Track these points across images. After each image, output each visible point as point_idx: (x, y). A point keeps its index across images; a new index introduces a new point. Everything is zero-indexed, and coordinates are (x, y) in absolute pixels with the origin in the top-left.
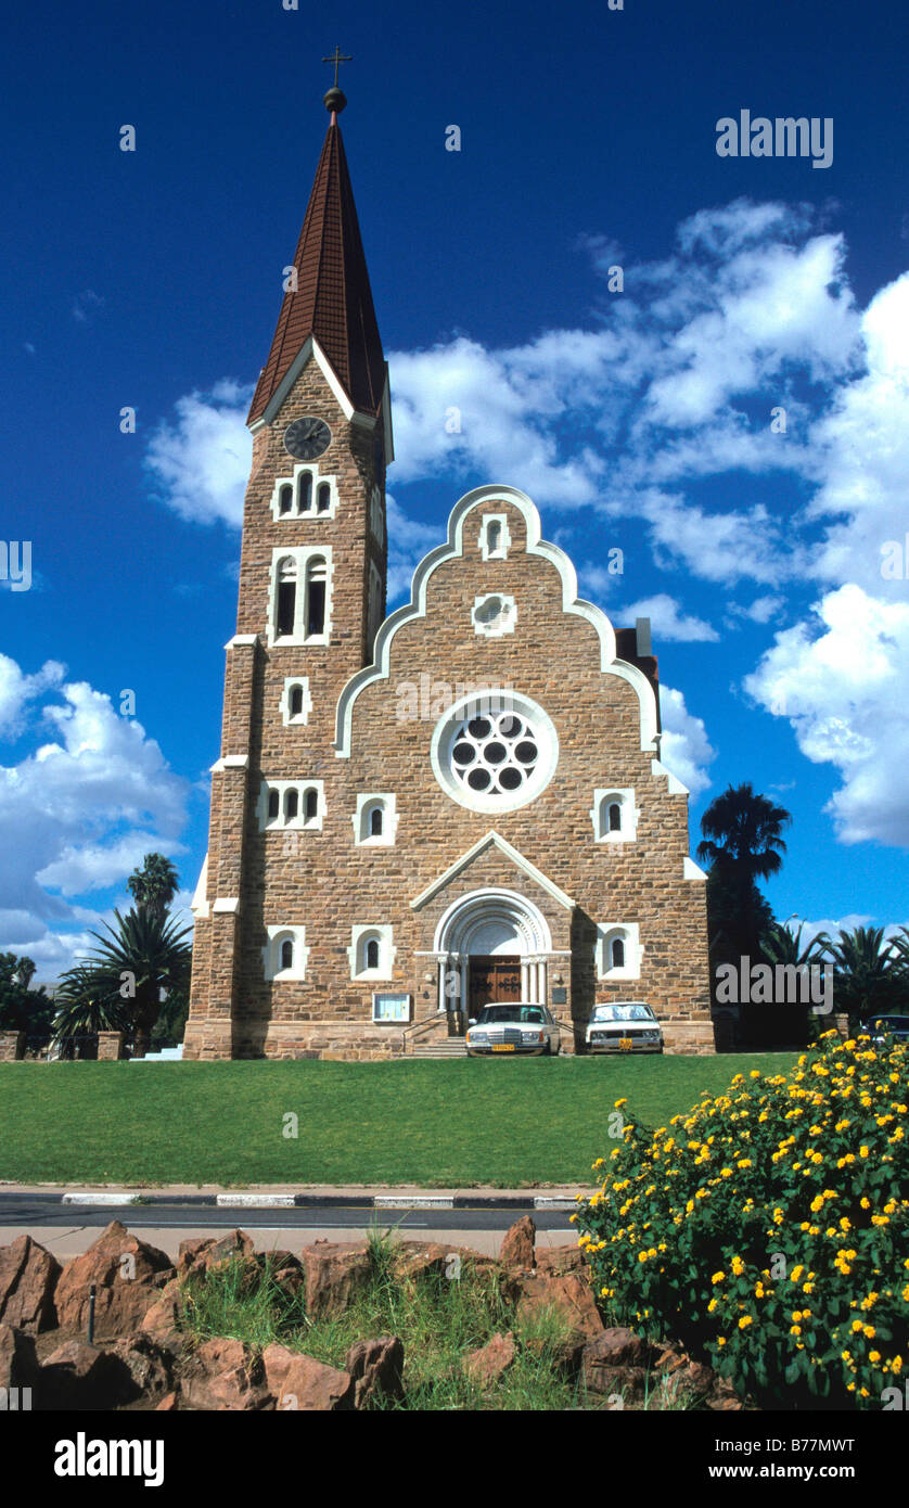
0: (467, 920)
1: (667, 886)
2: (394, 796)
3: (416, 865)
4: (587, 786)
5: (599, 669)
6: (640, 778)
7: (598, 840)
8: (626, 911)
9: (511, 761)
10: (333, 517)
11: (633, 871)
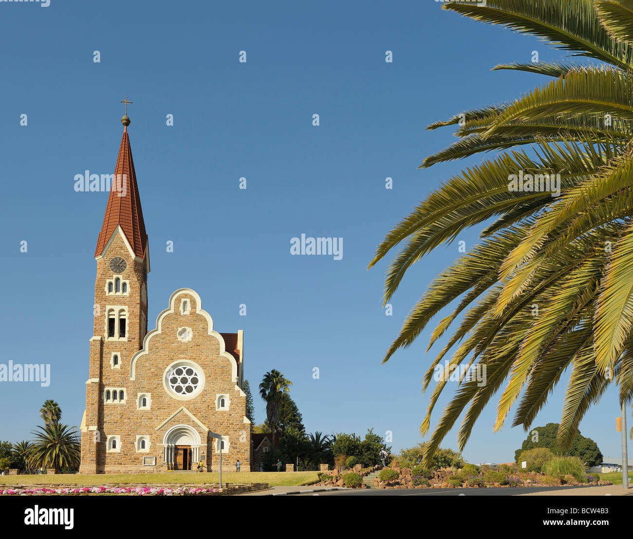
0: (174, 434)
1: (238, 425)
2: (150, 393)
3: (157, 416)
4: (214, 393)
5: (219, 354)
6: (231, 391)
7: (217, 410)
8: (225, 432)
9: (189, 383)
10: (128, 296)
11: (228, 420)
